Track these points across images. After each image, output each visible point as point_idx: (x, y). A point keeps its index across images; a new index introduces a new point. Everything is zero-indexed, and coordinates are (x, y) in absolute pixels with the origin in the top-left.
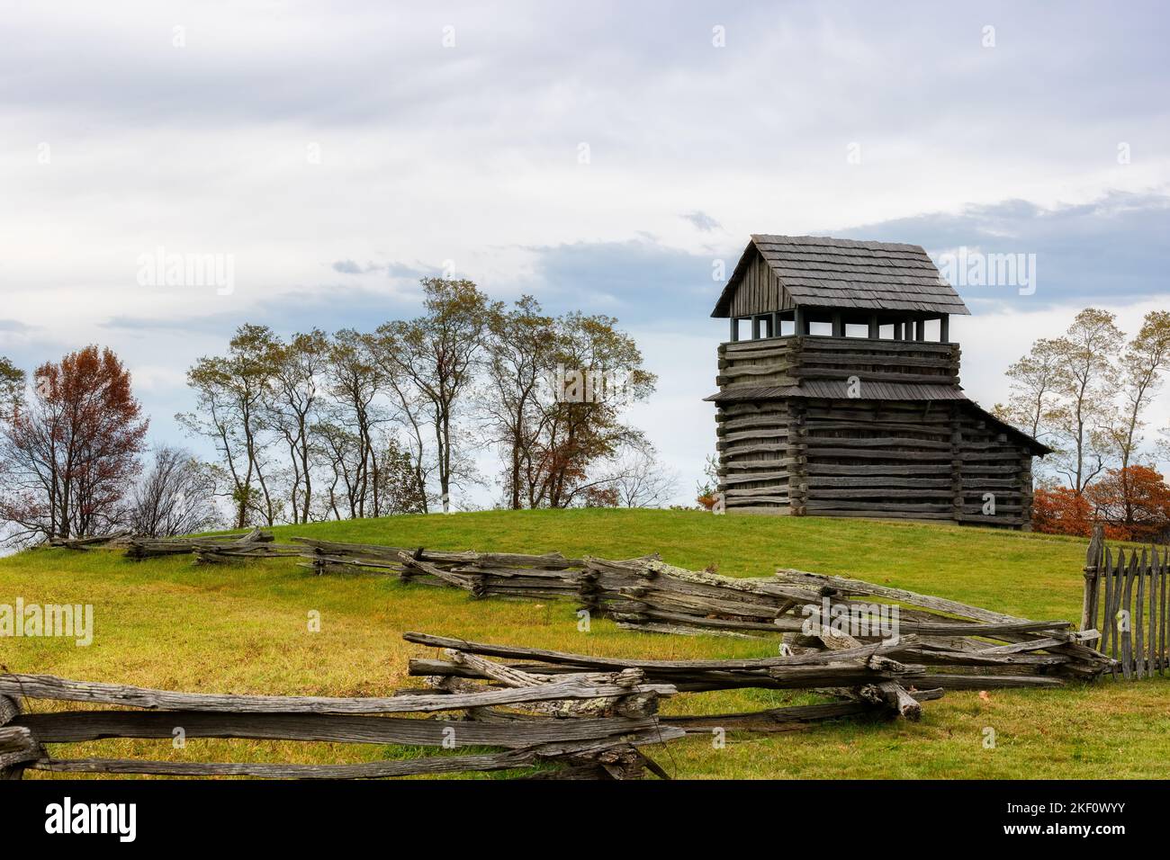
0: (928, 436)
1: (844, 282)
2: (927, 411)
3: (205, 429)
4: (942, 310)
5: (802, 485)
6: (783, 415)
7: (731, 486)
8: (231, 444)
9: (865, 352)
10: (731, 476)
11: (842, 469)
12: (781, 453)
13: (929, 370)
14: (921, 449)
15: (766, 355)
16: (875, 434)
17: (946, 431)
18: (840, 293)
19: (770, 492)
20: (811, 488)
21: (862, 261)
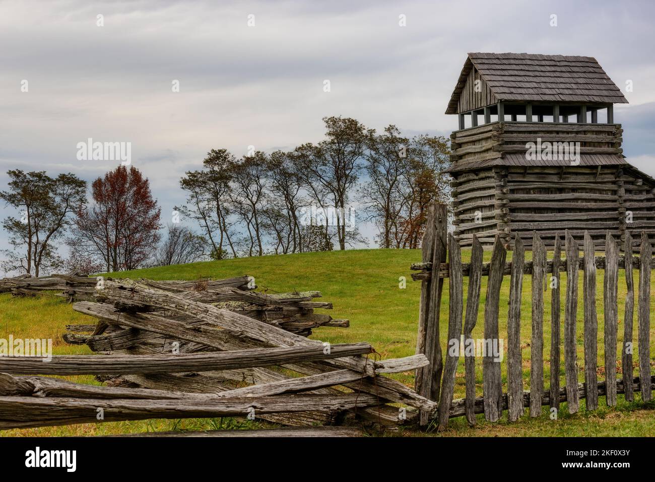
0: (600, 191)
1: (534, 83)
2: (598, 173)
3: (193, 215)
4: (606, 100)
5: (506, 229)
6: (493, 180)
7: (462, 232)
8: (209, 224)
9: (551, 132)
10: (462, 225)
11: (537, 216)
12: (492, 207)
13: (600, 144)
14: (595, 200)
15: (480, 138)
16: (561, 190)
17: (614, 187)
18: (531, 91)
19: (486, 235)
20: (513, 230)
21: (548, 68)
